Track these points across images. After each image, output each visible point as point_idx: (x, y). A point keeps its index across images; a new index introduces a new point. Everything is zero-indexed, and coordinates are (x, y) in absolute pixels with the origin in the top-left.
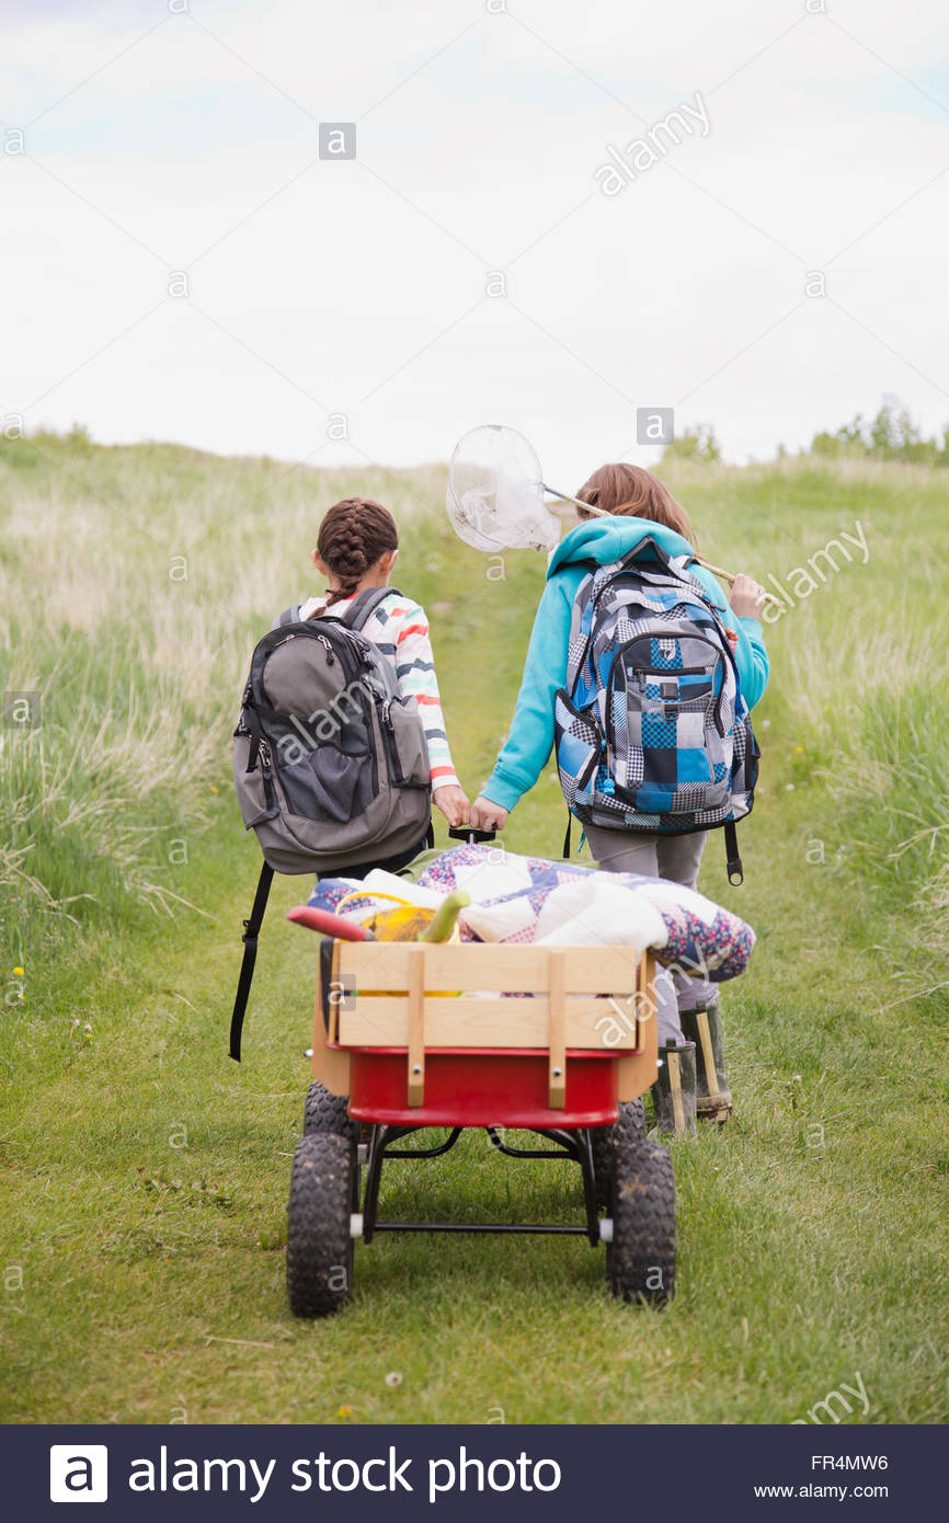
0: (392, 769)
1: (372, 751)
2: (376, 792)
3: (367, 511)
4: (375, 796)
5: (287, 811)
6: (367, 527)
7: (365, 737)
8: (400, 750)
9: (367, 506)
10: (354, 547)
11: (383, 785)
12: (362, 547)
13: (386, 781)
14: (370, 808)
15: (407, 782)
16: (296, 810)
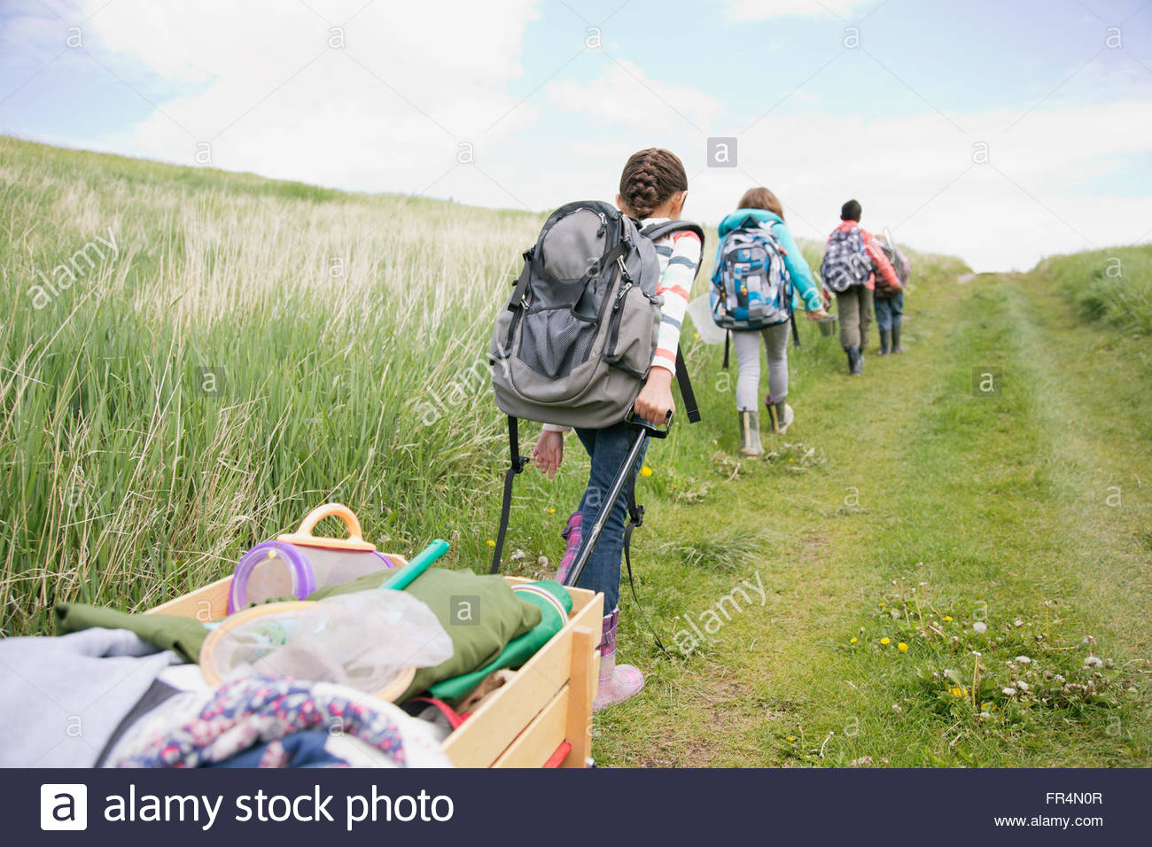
0: (608, 344)
1: (599, 321)
2: (586, 358)
3: (661, 156)
4: (583, 362)
5: (516, 354)
6: (660, 168)
7: (598, 308)
8: (622, 329)
9: (660, 152)
10: (648, 184)
11: (594, 354)
12: (655, 184)
13: (599, 350)
14: (575, 371)
15: (617, 360)
16: (522, 356)
